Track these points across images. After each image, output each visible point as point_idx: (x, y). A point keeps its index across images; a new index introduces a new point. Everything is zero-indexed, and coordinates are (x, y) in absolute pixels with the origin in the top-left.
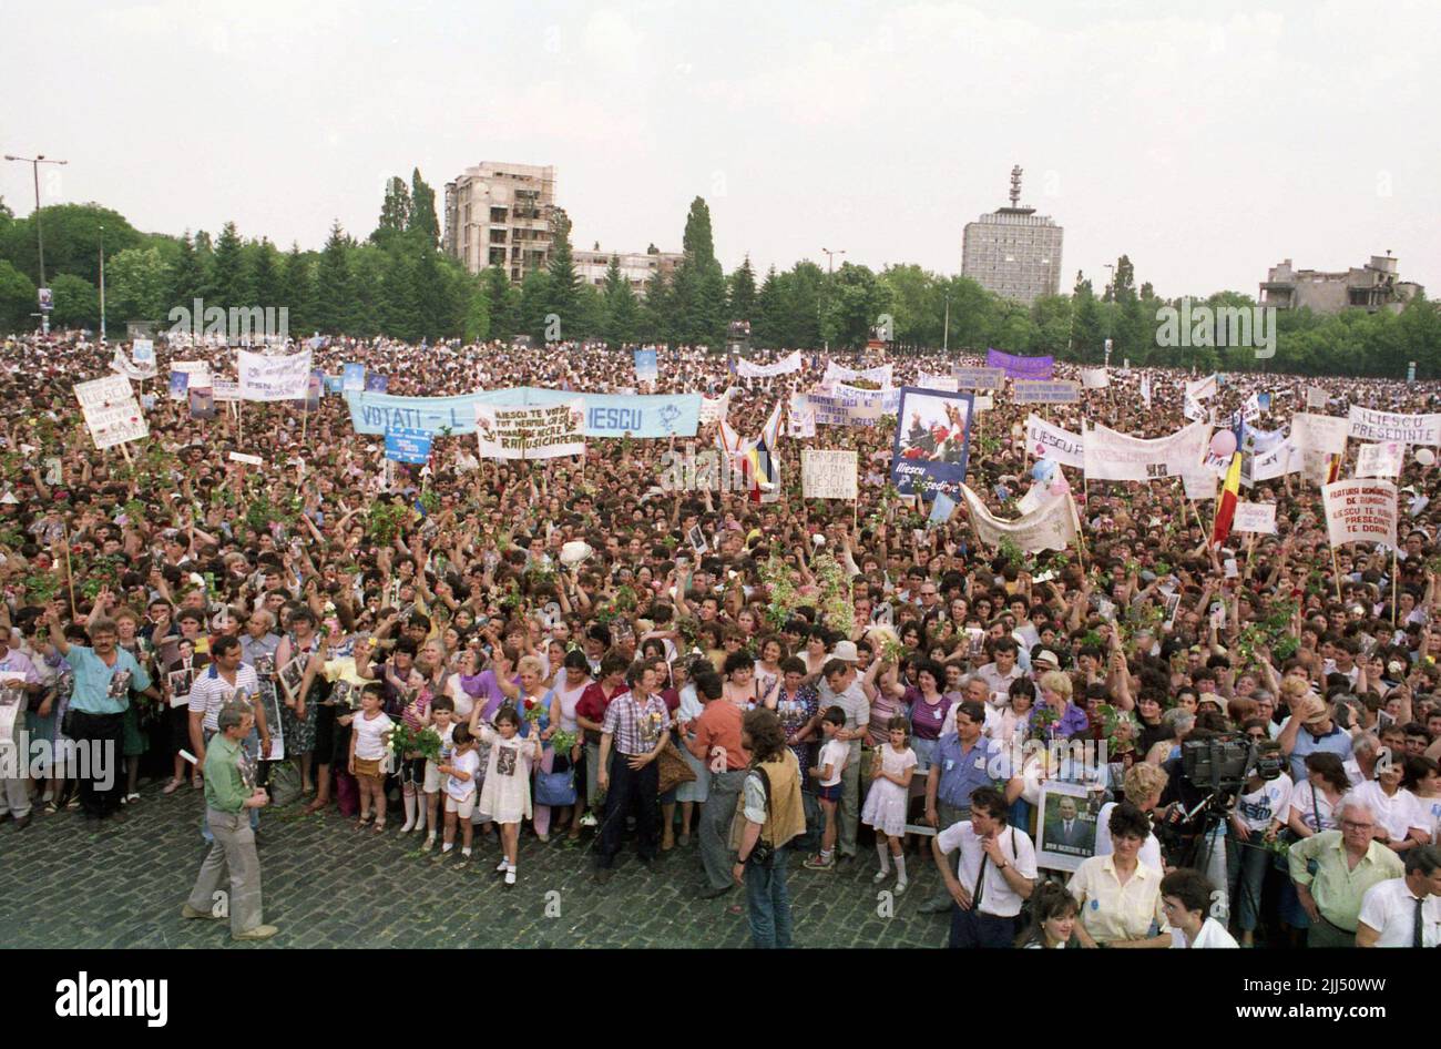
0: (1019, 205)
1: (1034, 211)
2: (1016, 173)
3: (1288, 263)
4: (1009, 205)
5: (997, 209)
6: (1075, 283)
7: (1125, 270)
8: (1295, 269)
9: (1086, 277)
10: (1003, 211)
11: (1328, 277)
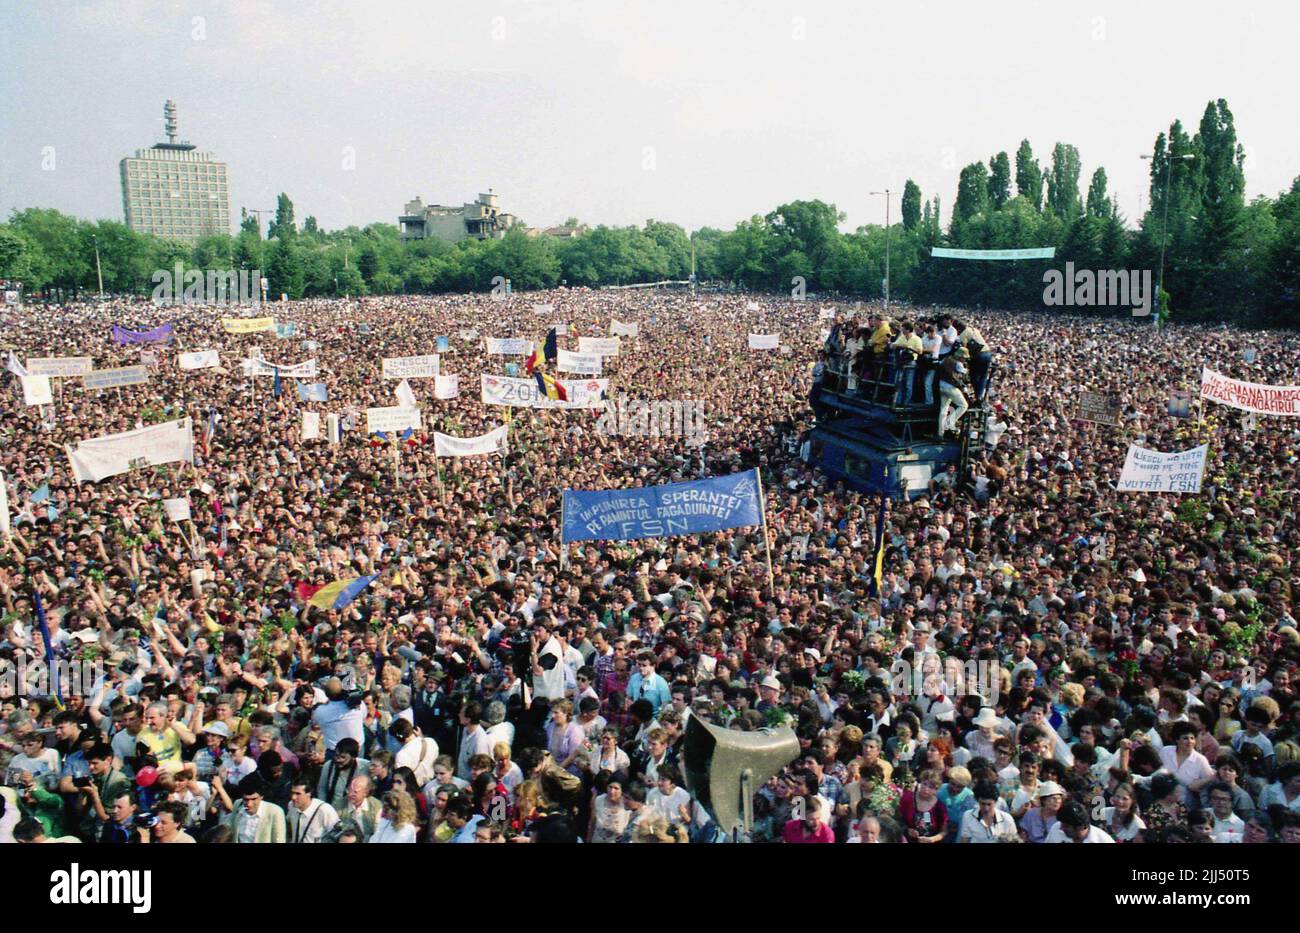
0: (177, 141)
1: (194, 147)
2: (169, 109)
3: (418, 200)
4: (166, 140)
5: (155, 144)
6: (241, 220)
7: (284, 205)
8: (425, 204)
9: (250, 214)
10: (160, 147)
11: (451, 210)
